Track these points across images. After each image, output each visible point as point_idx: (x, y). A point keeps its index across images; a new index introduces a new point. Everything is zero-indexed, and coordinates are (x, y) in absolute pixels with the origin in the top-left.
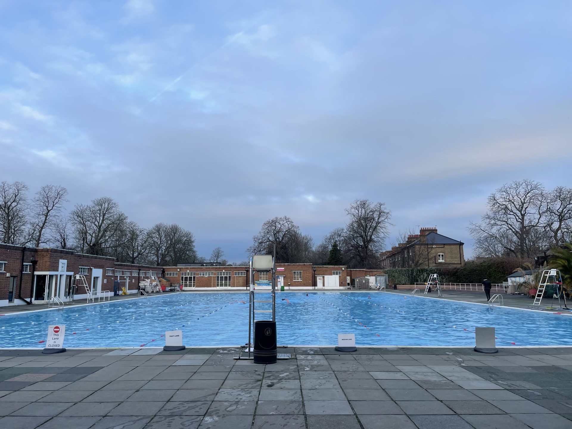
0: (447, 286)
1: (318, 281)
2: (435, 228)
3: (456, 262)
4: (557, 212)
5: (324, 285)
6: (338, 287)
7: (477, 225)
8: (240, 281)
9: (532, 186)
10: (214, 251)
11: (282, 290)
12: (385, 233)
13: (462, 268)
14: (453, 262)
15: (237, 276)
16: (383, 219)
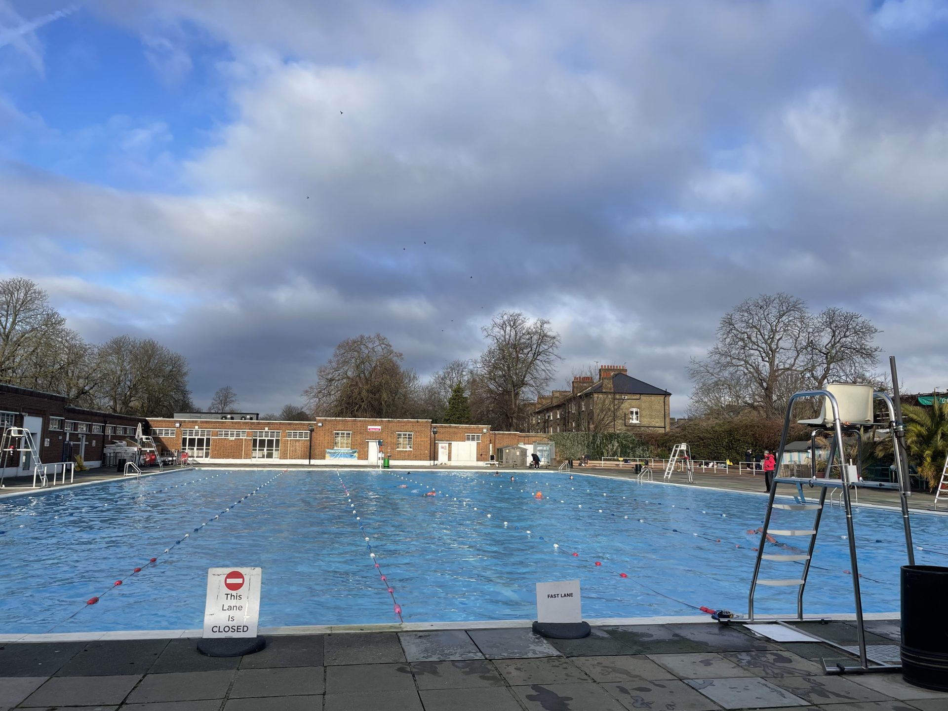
0: (657, 464)
1: (440, 451)
2: (623, 367)
3: (657, 425)
4: (824, 348)
5: (450, 459)
6: (475, 463)
7: (702, 364)
8: (298, 448)
9: (790, 305)
10: (217, 393)
11: (384, 467)
12: (547, 371)
13: (678, 435)
14: (653, 424)
15: (292, 438)
16: (546, 347)
